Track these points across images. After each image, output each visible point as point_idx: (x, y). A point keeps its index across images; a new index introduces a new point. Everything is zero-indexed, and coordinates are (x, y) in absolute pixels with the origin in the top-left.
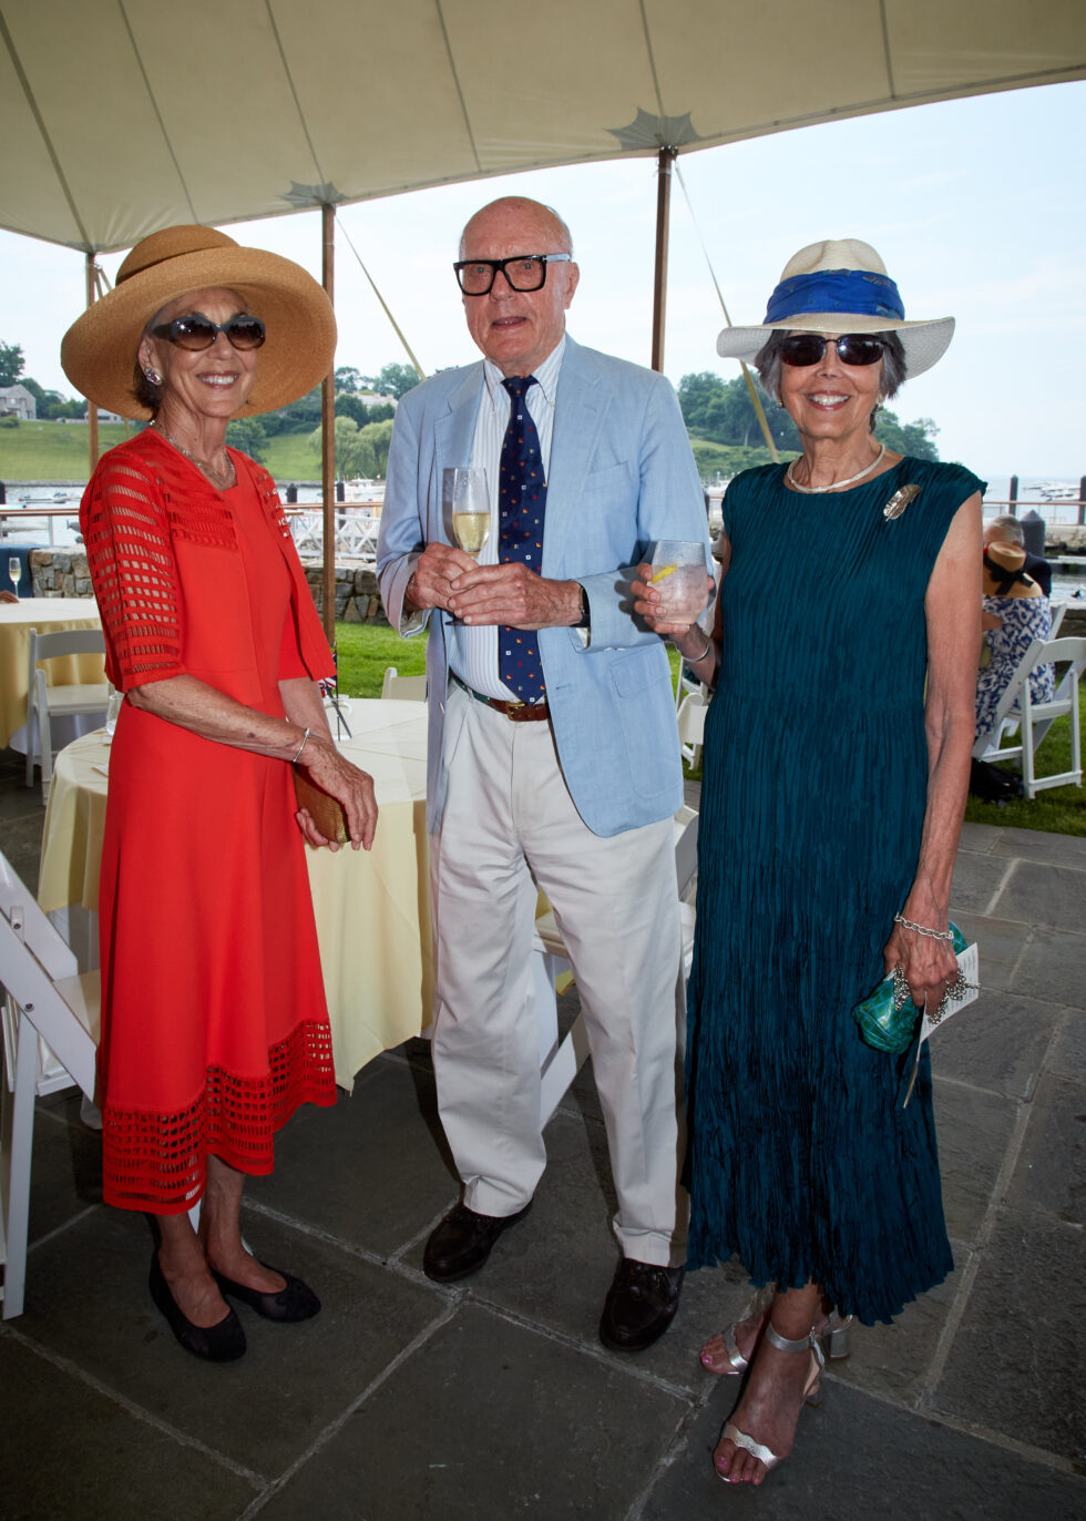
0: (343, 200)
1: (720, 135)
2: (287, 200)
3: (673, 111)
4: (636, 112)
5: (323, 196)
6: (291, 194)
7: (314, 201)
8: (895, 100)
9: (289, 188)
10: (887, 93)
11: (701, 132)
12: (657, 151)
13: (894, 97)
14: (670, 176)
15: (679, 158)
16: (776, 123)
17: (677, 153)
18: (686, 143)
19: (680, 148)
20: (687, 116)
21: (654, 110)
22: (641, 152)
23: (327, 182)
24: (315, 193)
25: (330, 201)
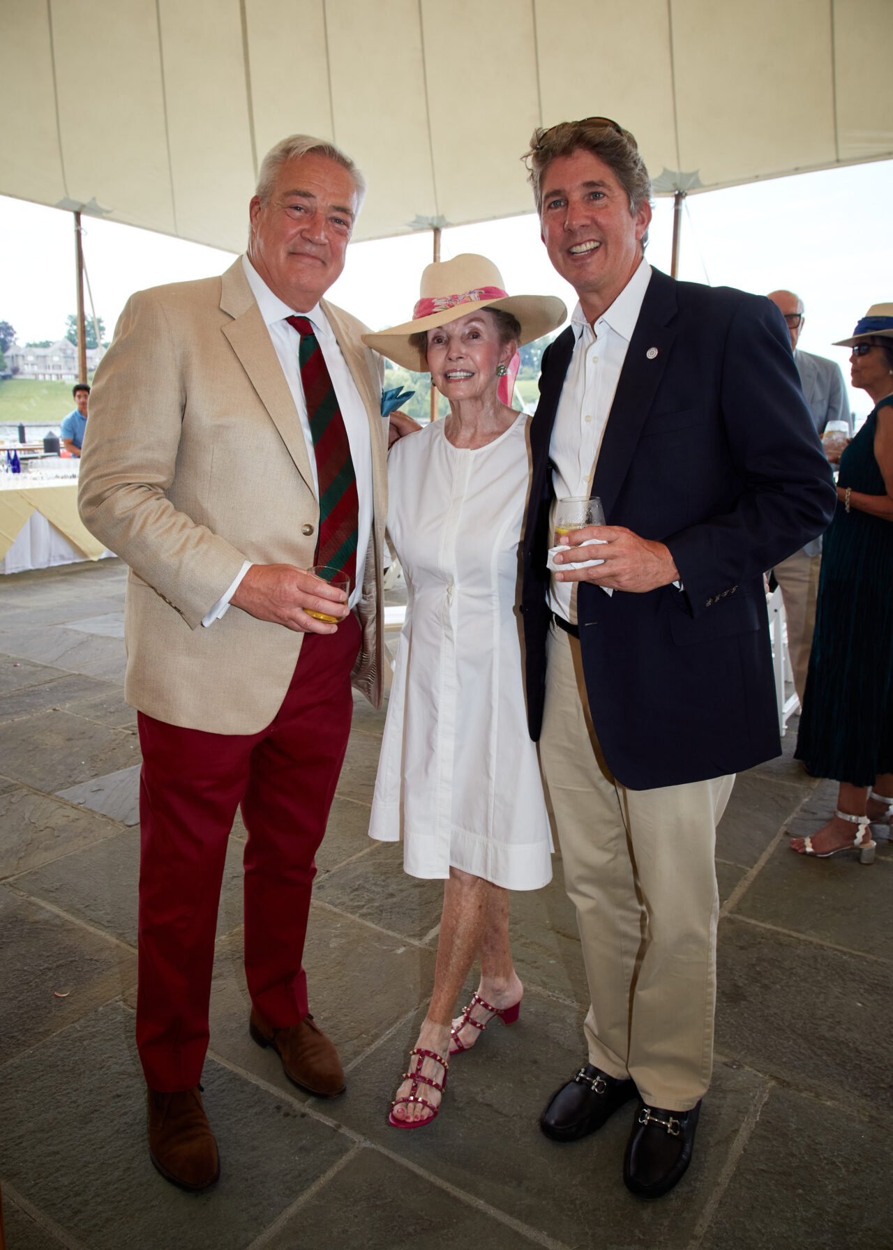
0: (448, 225)
1: (717, 184)
2: (410, 226)
3: (686, 169)
4: (662, 170)
5: (435, 223)
6: (415, 222)
7: (429, 227)
8: (839, 162)
9: (413, 219)
10: (834, 158)
11: (704, 181)
12: (673, 194)
13: (838, 161)
14: (681, 210)
15: (687, 198)
16: (757, 177)
17: (686, 195)
18: (694, 188)
19: (689, 192)
20: (696, 173)
21: (674, 169)
22: (662, 194)
23: (440, 214)
24: (430, 221)
25: (438, 226)
